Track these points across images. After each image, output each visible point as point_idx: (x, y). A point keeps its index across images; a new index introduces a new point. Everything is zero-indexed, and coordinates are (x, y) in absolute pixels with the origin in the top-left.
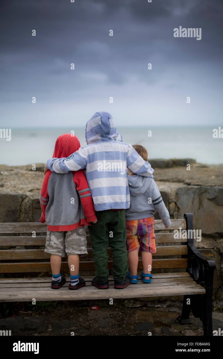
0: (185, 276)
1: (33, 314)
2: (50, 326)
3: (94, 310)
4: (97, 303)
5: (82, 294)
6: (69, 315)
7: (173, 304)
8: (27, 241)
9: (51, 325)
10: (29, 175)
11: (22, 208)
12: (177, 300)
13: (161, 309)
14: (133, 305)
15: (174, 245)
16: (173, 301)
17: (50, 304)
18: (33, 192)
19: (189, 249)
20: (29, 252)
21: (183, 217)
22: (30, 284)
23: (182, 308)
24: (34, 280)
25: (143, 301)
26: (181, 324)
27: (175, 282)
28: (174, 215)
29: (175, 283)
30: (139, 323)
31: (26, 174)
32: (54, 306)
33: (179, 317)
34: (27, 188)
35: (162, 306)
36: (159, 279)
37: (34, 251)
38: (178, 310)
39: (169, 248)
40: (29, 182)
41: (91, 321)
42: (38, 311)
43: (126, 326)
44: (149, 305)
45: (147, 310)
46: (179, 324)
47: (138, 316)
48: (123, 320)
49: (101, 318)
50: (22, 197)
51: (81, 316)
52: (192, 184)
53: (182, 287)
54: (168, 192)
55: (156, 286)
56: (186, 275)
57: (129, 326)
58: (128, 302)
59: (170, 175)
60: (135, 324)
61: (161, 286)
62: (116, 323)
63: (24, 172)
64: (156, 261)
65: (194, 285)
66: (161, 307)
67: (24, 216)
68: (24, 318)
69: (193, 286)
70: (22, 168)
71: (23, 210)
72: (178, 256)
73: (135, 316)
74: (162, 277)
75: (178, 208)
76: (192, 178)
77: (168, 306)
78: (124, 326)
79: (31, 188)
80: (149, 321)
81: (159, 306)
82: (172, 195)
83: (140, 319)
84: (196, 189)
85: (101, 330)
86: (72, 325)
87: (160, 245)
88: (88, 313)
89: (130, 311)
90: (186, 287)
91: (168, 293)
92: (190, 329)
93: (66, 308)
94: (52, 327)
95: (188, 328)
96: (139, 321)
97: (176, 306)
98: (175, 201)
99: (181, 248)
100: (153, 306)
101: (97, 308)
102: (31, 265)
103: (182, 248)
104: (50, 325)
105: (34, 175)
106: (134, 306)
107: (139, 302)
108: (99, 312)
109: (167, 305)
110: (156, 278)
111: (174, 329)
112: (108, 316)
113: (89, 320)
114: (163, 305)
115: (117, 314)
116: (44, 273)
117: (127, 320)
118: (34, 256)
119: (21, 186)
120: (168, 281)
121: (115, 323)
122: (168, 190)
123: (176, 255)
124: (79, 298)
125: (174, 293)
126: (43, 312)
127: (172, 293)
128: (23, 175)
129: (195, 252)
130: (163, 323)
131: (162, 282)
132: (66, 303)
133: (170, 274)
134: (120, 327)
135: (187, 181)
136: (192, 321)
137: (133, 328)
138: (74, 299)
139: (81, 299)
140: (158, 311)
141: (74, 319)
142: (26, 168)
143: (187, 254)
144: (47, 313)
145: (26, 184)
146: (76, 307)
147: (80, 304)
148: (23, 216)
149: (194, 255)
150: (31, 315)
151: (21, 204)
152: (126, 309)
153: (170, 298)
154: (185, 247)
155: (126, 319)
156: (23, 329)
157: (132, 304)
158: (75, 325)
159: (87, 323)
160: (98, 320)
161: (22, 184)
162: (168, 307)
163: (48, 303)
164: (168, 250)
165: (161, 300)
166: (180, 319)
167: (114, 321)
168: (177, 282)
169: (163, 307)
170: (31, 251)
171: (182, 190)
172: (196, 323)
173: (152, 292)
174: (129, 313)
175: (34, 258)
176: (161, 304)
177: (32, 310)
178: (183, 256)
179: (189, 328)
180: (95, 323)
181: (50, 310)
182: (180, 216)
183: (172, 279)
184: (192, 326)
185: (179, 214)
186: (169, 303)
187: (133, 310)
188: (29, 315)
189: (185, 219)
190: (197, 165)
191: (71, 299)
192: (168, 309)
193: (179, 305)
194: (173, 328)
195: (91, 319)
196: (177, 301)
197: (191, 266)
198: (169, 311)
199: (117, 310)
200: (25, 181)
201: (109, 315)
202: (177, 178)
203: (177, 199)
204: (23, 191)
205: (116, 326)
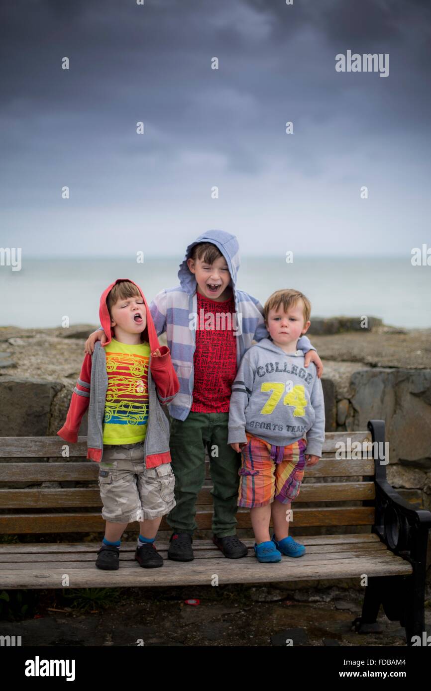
0: (370, 541)
1: (74, 613)
2: (109, 637)
3: (192, 605)
4: (198, 593)
5: (174, 574)
6: (143, 616)
7: (342, 594)
8: (66, 472)
9: (111, 635)
10: (65, 347)
11: (55, 409)
12: (351, 588)
13: (322, 605)
14: (266, 597)
15: (346, 482)
16: (344, 590)
17: (107, 593)
18: (74, 378)
19: (378, 489)
20: (70, 494)
21: (366, 428)
22: (72, 554)
23: (362, 603)
24: (80, 547)
25: (287, 590)
26: (360, 633)
27: (352, 552)
28: (347, 424)
29: (354, 553)
30: (279, 631)
31: (59, 343)
32: (115, 598)
33: (357, 620)
34: (63, 370)
35: (323, 598)
36: (322, 547)
37: (80, 491)
38: (354, 606)
39: (340, 486)
40: (66, 360)
41: (187, 628)
42: (83, 607)
43: (255, 636)
44: (297, 596)
45: (293, 606)
46: (357, 633)
47: (277, 617)
48: (249, 625)
49: (205, 621)
50: (54, 387)
51: (167, 616)
52: (379, 365)
53: (366, 561)
54: (335, 380)
55: (315, 560)
56: (372, 538)
57: (260, 637)
58: (256, 590)
59: (336, 347)
60: (272, 634)
61: (325, 560)
62: (235, 632)
63: (55, 340)
64: (314, 511)
65: (389, 557)
66: (320, 602)
67: (58, 424)
68: (56, 621)
69: (388, 560)
70: (49, 332)
71: (56, 414)
72: (354, 503)
73: (271, 617)
74: (327, 543)
75: (355, 410)
76: (378, 354)
77: (336, 599)
78: (251, 637)
79: (70, 371)
80: (300, 627)
81: (317, 598)
82: (343, 385)
83: (282, 623)
84: (388, 374)
85: (207, 643)
86: (151, 635)
87: (320, 482)
88: (180, 611)
89: (260, 609)
90: (374, 561)
91: (340, 572)
92: (379, 642)
93: (138, 603)
94: (112, 638)
95: (375, 640)
96: (279, 627)
97: (350, 600)
98: (349, 397)
99: (363, 486)
100: (305, 598)
101: (197, 602)
102: (74, 518)
103: (362, 488)
104: (108, 635)
105: (74, 347)
106: (269, 599)
107: (278, 591)
108: (201, 609)
109: (332, 598)
110: (314, 543)
111: (348, 642)
112: (219, 618)
113: (184, 625)
114: (324, 596)
115: (237, 613)
116: (94, 535)
117: (256, 626)
118: (80, 501)
119: (51, 367)
120: (339, 551)
121: (234, 630)
122: (334, 376)
123: (352, 501)
124: (170, 581)
125: (352, 574)
126: (93, 610)
127: (349, 572)
128: (53, 346)
129: (389, 494)
130: (326, 631)
131: (327, 551)
132: (138, 592)
133: (341, 536)
134: (243, 640)
135: (370, 359)
136: (382, 628)
137: (269, 641)
138: (161, 583)
139: (173, 584)
140: (315, 608)
141: (153, 623)
142: (57, 333)
143: (373, 498)
144: (101, 612)
145: (61, 364)
146: (156, 600)
147: (165, 596)
148: (56, 424)
149: (387, 501)
150: (70, 615)
151: (53, 401)
152: (253, 603)
153: (338, 583)
154: (370, 486)
155: (254, 624)
156: (57, 642)
157: (264, 594)
158: (157, 634)
159: (180, 632)
160: (199, 624)
161: (53, 364)
162: (333, 601)
163: (104, 592)
164: (337, 491)
165: (319, 587)
166: (358, 623)
167: (230, 628)
168: (356, 552)
169: (325, 600)
170: (74, 492)
171: (362, 376)
172: (389, 631)
173: (310, 570)
174: (260, 612)
175: (80, 505)
176: (321, 595)
177: (72, 606)
178: (366, 503)
179: (377, 640)
180: (195, 632)
181: (107, 607)
182: (358, 425)
183: (345, 547)
184: (381, 636)
185: (356, 422)
186: (335, 593)
187: (267, 606)
188: (66, 614)
189: (370, 432)
190: (386, 329)
191: (154, 583)
192: (334, 604)
193: (355, 597)
194: (346, 640)
195: (187, 623)
196: (352, 590)
197: (382, 520)
198: (337, 609)
199: (236, 605)
200: (58, 357)
201: (221, 616)
202: (351, 353)
203: (353, 393)
204: (54, 376)
205: (236, 636)
